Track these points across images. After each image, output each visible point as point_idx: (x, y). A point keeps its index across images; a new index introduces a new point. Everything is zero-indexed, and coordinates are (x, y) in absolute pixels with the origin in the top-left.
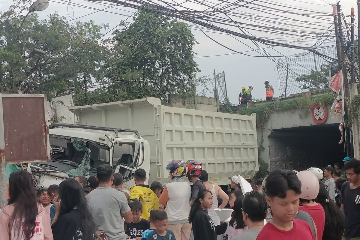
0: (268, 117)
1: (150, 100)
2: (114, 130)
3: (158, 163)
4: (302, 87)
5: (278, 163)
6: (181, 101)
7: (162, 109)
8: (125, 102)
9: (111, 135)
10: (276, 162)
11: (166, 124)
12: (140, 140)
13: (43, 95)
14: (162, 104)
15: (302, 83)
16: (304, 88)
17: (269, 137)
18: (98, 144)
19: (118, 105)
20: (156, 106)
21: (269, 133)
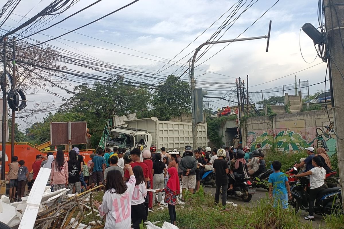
0: (225, 123)
1: (153, 118)
2: (136, 130)
3: (156, 143)
4: (259, 107)
5: (230, 143)
6: (186, 115)
7: (158, 122)
8: (143, 119)
9: (134, 132)
10: (229, 142)
11: (160, 127)
12: (147, 134)
13: (86, 122)
14: (158, 120)
15: (259, 105)
16: (260, 107)
17: (226, 131)
18: (130, 135)
19: (141, 120)
20: (155, 121)
21: (226, 130)
